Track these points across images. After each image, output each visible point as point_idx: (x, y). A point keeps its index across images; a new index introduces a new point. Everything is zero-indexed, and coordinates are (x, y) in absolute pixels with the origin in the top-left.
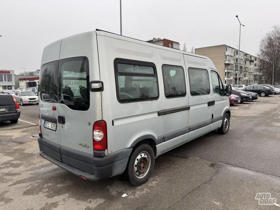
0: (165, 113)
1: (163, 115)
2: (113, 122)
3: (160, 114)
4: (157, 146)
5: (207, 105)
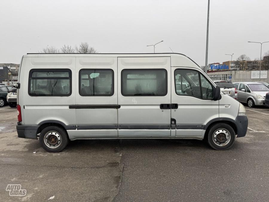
0: (79, 107)
1: (76, 108)
2: (24, 106)
3: (71, 107)
4: (67, 130)
5: (159, 107)
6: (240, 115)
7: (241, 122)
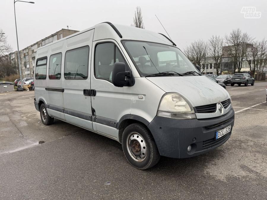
1: (48, 90)
4: (47, 108)
5: (82, 93)
6: (160, 115)
7: (161, 128)
